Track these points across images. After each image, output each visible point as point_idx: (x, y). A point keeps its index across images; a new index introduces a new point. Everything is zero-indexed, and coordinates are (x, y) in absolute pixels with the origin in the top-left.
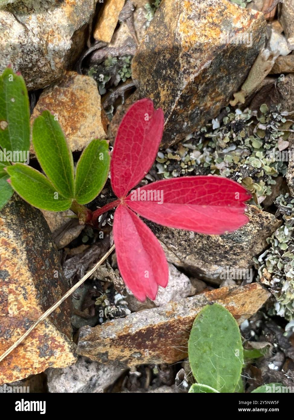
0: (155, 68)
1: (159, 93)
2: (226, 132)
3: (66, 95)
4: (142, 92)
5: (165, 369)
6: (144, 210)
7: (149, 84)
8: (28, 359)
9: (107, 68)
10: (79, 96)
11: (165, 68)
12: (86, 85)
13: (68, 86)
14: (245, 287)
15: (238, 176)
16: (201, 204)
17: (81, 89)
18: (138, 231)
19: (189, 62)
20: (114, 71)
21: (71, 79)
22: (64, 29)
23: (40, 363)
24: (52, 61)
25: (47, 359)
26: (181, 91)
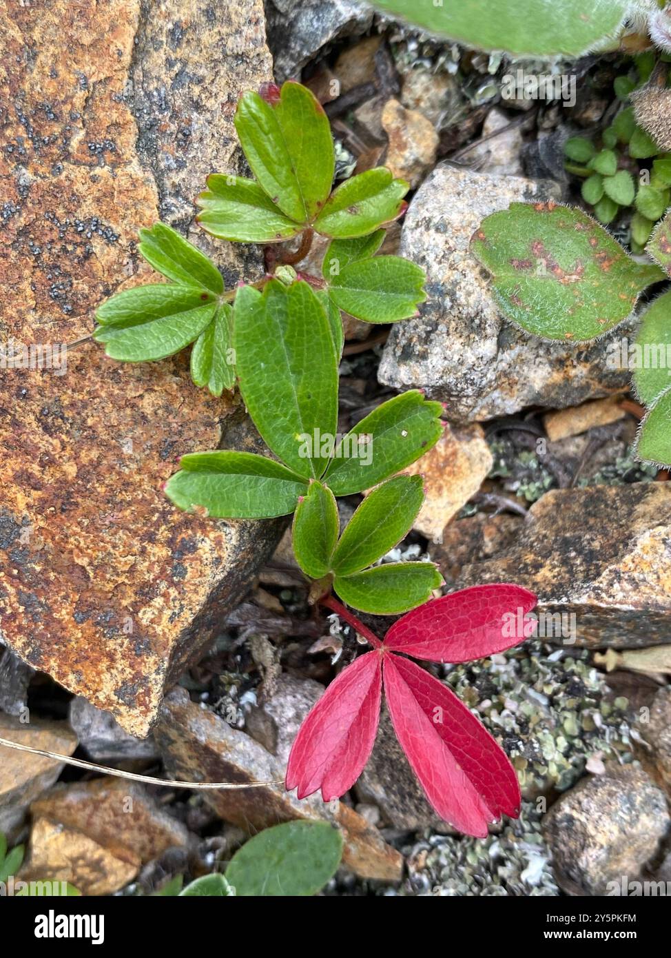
0: (568, 535)
1: (541, 566)
2: (556, 680)
3: (446, 446)
4: (525, 537)
5: (204, 812)
6: (395, 693)
7: (542, 541)
8: (101, 681)
9: (518, 462)
10: (458, 463)
11: (579, 552)
12: (478, 460)
13: (459, 439)
14: (386, 848)
15: (518, 748)
16: (458, 761)
17: (469, 459)
18: (363, 705)
19: (612, 585)
20: (521, 474)
21: (471, 436)
22: (529, 391)
23: (108, 697)
24: (478, 409)
25: (118, 703)
26: (569, 601)
